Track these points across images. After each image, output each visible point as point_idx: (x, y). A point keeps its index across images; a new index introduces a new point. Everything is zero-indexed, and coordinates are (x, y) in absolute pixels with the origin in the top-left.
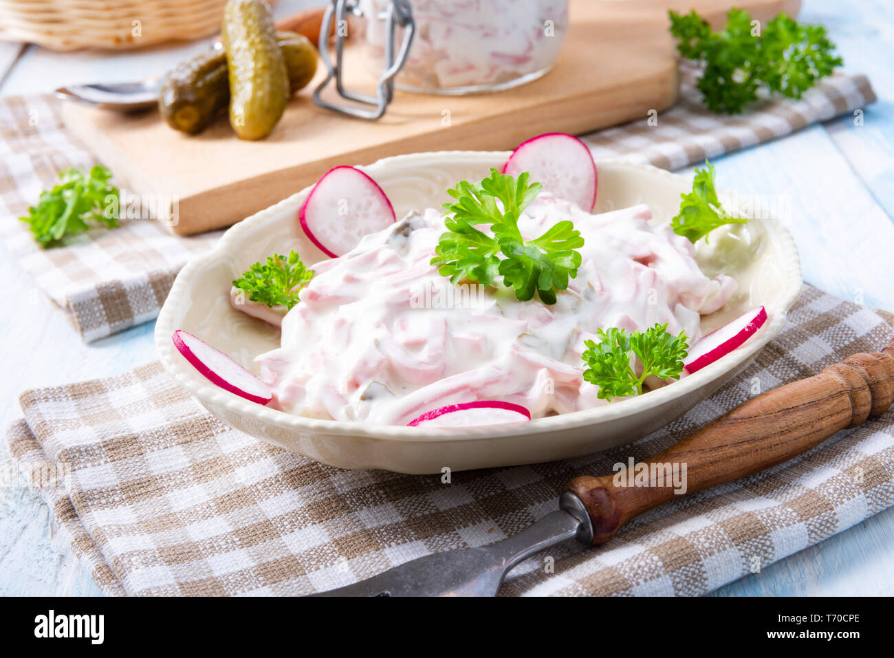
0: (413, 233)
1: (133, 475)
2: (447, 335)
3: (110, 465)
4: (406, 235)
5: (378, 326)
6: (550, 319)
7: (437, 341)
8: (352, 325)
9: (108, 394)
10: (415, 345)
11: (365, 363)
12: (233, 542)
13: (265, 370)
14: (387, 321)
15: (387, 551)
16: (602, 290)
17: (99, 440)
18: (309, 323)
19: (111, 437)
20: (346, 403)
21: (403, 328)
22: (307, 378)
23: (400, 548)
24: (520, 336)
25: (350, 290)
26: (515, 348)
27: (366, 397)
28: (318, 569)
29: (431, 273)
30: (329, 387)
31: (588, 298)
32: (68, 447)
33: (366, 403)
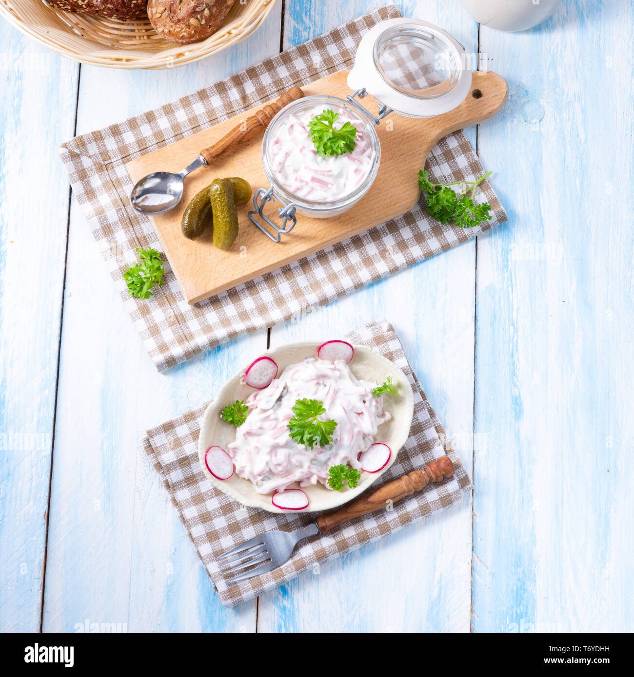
0: (283, 399)
1: (188, 474)
2: (289, 461)
3: (180, 470)
4: (280, 401)
5: (268, 454)
6: (321, 452)
7: (285, 464)
8: (260, 449)
9: (176, 429)
10: (279, 465)
11: (263, 471)
12: (220, 513)
13: (231, 451)
14: (270, 452)
15: (264, 522)
16: (340, 440)
17: (176, 459)
18: (246, 438)
19: (180, 457)
20: (256, 479)
21: (276, 456)
22: (245, 467)
23: (268, 521)
24: (311, 461)
25: (260, 431)
26: (309, 467)
27: (263, 480)
28: (245, 528)
29: (286, 430)
30: (252, 473)
31: (335, 443)
32: (167, 463)
33: (262, 481)
